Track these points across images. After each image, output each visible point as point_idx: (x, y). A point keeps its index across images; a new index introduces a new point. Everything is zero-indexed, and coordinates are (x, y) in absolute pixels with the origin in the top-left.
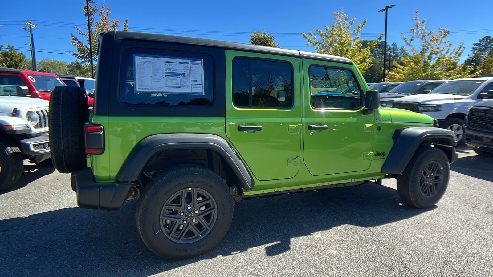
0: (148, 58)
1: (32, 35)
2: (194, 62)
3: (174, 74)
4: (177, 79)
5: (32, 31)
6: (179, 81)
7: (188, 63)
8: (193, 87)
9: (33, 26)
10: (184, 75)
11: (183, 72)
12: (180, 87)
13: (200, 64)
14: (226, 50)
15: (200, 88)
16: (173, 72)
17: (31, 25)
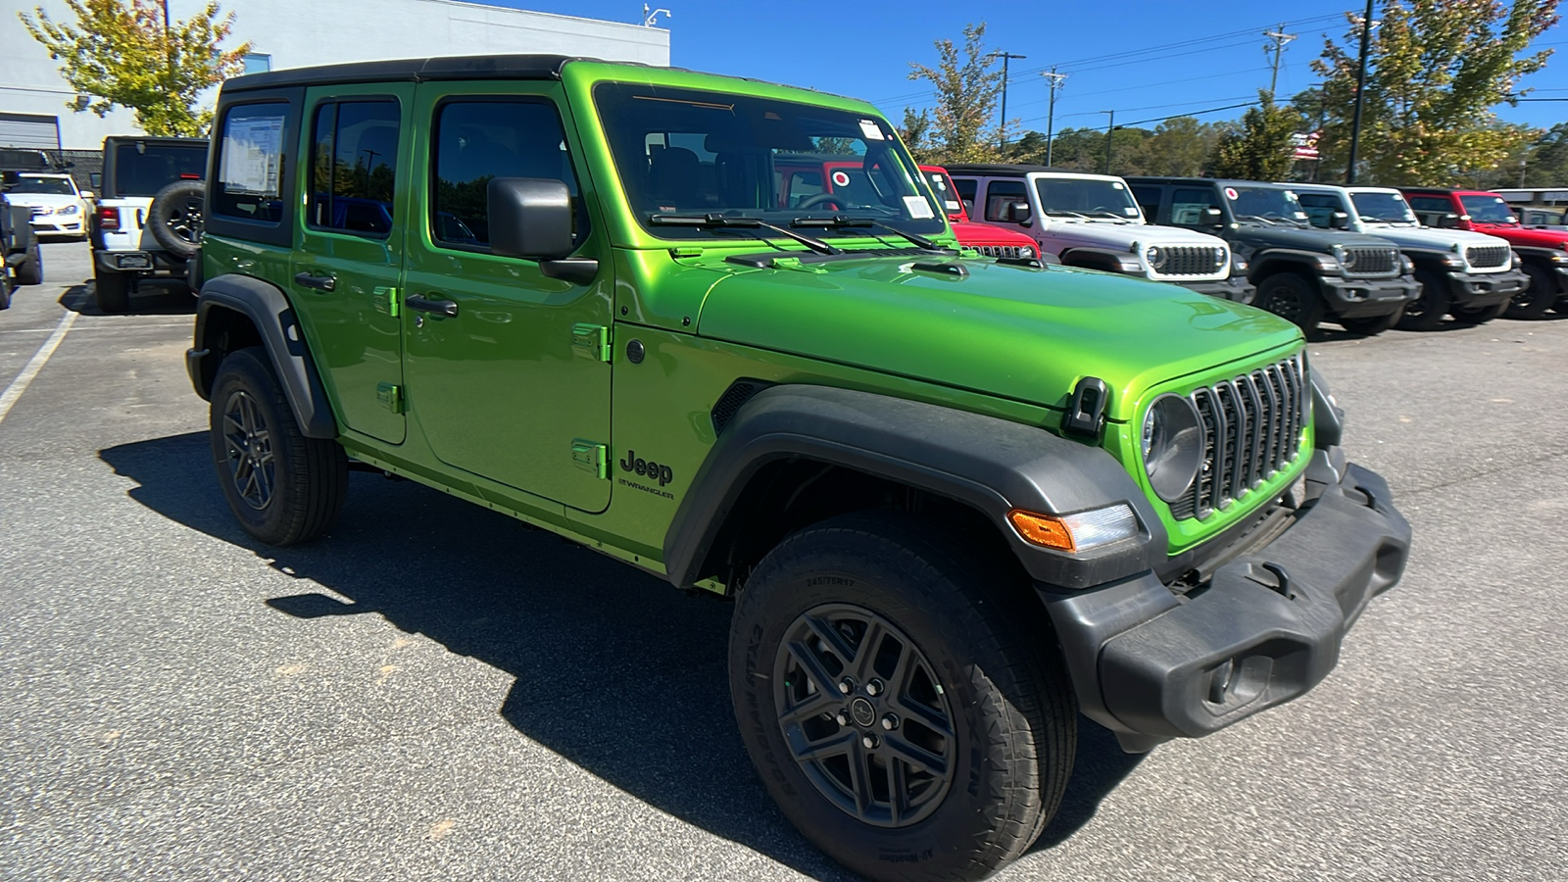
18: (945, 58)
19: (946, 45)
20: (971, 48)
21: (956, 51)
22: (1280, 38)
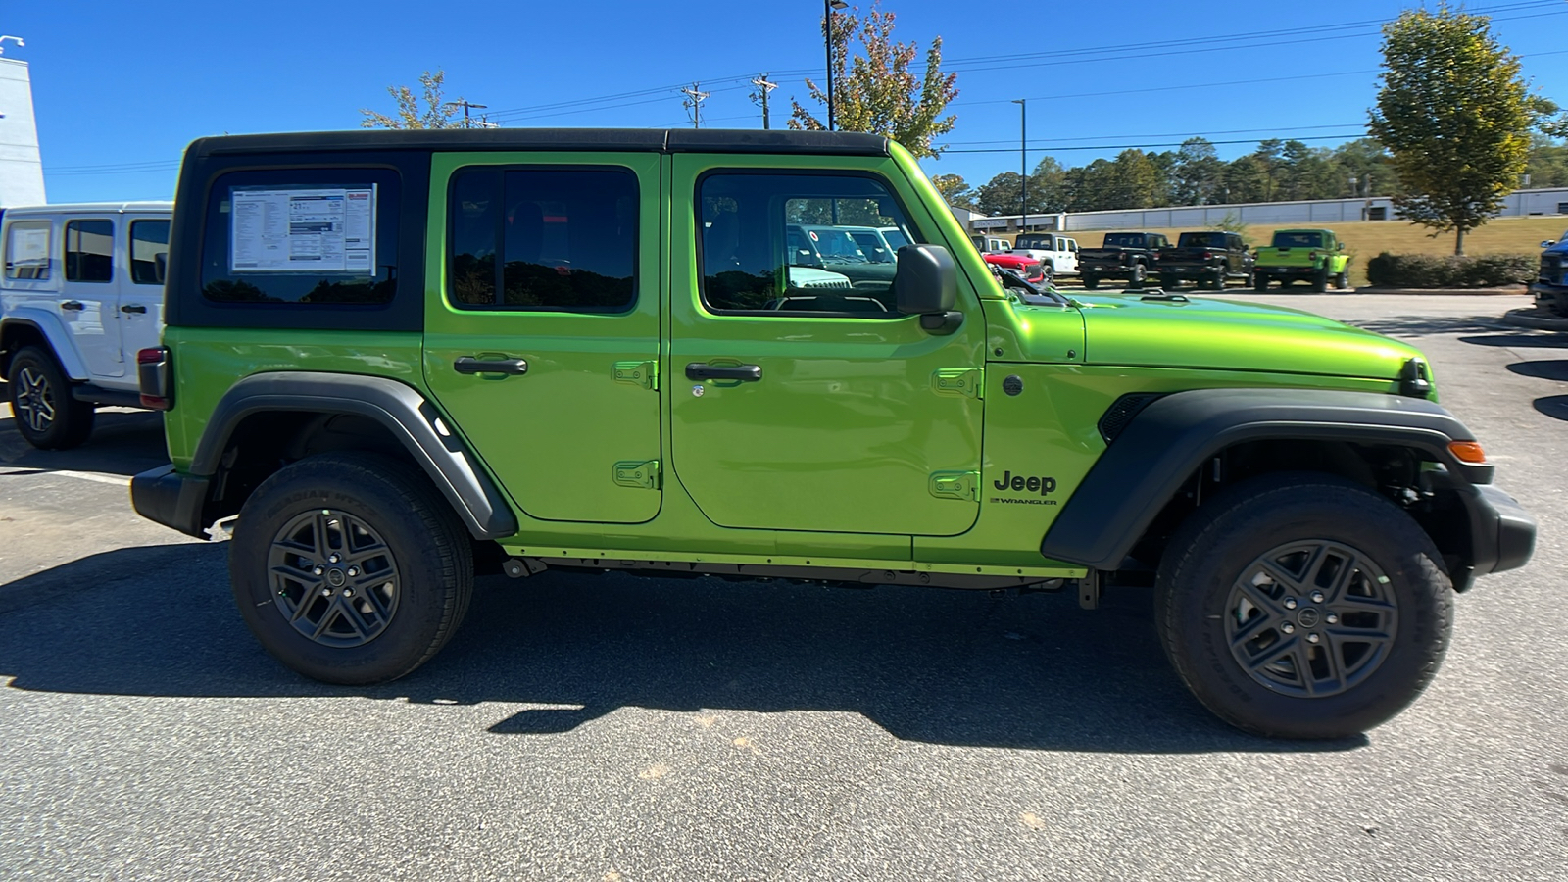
0: (258, 193)
1: (766, 111)
2: (355, 192)
3: (309, 226)
4: (314, 238)
5: (768, 101)
6: (319, 244)
7: (341, 198)
8: (350, 257)
9: (771, 87)
10: (329, 226)
11: (329, 221)
12: (319, 258)
13: (369, 198)
14: (435, 155)
15: (365, 257)
16: (307, 221)
17: (766, 86)
18: (403, 106)
19: (403, 92)
20: (430, 96)
21: (414, 99)
22: (696, 95)
